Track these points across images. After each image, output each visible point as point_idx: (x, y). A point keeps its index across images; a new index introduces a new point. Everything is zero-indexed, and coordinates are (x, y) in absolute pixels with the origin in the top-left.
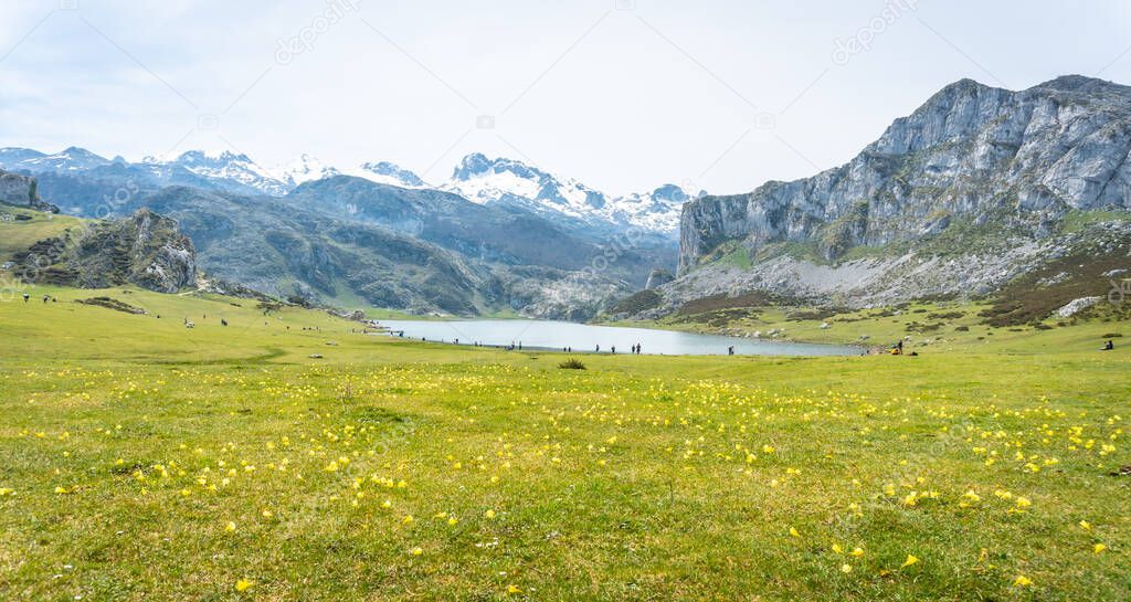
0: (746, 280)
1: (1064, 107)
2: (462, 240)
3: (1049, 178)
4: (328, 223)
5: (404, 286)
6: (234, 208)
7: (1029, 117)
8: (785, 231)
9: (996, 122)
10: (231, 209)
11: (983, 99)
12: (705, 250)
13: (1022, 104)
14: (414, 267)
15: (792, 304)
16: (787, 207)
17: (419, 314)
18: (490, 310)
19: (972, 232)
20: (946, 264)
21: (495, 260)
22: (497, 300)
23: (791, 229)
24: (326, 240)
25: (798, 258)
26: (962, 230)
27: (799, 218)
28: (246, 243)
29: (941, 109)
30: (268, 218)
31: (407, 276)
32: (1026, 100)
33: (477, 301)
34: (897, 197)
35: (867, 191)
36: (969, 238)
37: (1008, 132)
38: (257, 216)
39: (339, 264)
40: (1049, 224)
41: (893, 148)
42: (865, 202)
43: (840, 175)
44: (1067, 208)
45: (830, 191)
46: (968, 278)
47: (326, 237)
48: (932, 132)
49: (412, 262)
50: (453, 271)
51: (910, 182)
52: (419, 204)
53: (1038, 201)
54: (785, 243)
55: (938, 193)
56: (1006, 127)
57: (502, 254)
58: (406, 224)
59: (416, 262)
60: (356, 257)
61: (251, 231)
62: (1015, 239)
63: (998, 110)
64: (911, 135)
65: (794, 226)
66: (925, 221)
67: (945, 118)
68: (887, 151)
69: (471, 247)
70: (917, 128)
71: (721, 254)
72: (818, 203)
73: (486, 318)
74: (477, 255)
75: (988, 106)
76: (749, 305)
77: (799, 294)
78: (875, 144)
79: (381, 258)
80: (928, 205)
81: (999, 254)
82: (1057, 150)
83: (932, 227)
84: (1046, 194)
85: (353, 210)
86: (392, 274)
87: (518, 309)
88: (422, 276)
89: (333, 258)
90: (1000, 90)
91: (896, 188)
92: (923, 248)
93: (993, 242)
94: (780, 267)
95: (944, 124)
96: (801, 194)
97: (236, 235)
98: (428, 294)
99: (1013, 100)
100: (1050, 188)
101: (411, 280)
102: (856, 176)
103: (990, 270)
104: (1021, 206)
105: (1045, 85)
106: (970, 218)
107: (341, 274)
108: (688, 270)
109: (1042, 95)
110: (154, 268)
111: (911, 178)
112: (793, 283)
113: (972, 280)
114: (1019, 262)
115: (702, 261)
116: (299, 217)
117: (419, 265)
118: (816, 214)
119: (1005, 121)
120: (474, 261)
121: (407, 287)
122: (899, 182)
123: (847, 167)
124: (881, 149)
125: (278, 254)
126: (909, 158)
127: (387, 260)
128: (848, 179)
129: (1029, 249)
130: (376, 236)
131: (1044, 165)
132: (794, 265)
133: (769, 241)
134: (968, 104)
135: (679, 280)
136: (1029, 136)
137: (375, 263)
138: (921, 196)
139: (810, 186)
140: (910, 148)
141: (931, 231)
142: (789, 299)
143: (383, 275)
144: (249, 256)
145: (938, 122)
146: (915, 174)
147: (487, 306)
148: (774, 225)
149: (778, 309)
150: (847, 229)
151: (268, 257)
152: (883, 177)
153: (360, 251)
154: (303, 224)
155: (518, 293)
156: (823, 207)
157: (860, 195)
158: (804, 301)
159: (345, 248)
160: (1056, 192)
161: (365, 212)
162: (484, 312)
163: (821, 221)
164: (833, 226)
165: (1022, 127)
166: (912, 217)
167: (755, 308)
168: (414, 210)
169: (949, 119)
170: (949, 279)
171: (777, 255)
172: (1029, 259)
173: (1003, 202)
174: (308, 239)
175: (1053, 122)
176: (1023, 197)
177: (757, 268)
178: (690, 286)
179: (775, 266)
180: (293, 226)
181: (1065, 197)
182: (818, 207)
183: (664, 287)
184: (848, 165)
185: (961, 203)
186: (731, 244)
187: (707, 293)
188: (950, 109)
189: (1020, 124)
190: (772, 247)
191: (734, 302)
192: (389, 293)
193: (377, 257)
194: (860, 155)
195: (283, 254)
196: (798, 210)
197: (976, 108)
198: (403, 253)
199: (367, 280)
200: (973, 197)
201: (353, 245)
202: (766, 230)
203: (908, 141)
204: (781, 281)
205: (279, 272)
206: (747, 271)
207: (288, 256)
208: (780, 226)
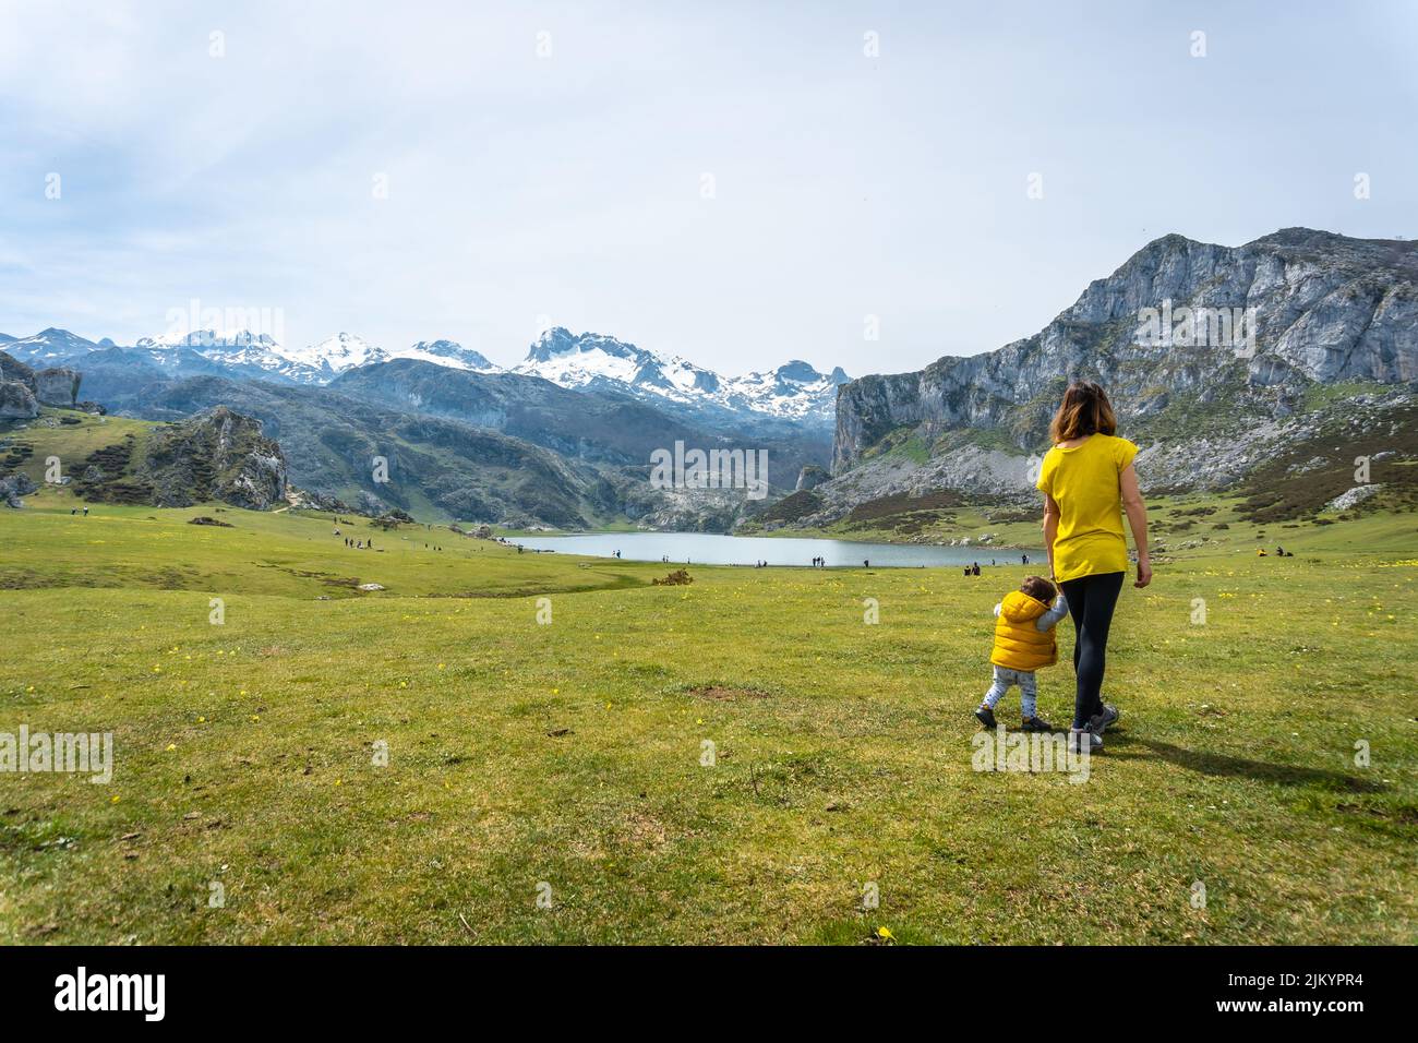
0: (926, 477)
1: (1292, 265)
2: (556, 435)
3: (1282, 347)
4: (395, 418)
5: (494, 494)
6: (277, 402)
7: (1251, 276)
8: (967, 416)
9: (1213, 283)
10: (274, 403)
11: (1195, 257)
12: (869, 441)
13: (1241, 262)
14: (504, 470)
15: (990, 504)
16: (968, 386)
17: (517, 528)
18: (600, 521)
19: (1197, 412)
20: (1172, 451)
21: (597, 459)
22: (609, 509)
23: (974, 413)
24: (393, 439)
25: (988, 449)
26: (1185, 410)
27: (983, 400)
28: (296, 446)
29: (1146, 270)
30: (321, 414)
31: (495, 481)
32: (1246, 257)
33: (584, 511)
34: (1102, 372)
35: (1064, 365)
36: (1195, 419)
37: (1228, 294)
38: (308, 411)
39: (411, 468)
40: (1289, 400)
41: (1092, 316)
42: (1063, 380)
43: (1030, 348)
44: (1307, 382)
45: (1019, 367)
46: (1200, 466)
47: (392, 436)
48: (1137, 296)
49: (502, 465)
50: (553, 473)
51: (1116, 355)
52: (501, 392)
53: (1272, 374)
54: (967, 431)
55: (1150, 367)
56: (1226, 289)
57: (606, 451)
58: (485, 417)
59: (507, 465)
60: (432, 460)
61: (301, 431)
62: (1250, 420)
63: (1214, 269)
64: (1113, 300)
65: (978, 410)
66: (1139, 400)
67: (1152, 280)
68: (1085, 319)
69: (568, 444)
70: (1119, 292)
71: (889, 445)
72: (1005, 382)
73: (597, 532)
74: (575, 453)
75: (1201, 265)
76: (938, 507)
77: (994, 491)
78: (1070, 311)
79: (463, 460)
80: (1139, 381)
81: (1233, 437)
82: (1289, 315)
83: (1147, 407)
84: (1281, 365)
85: (417, 401)
86: (477, 480)
87: (635, 519)
88: (516, 481)
89: (405, 462)
90: (1215, 246)
91: (1099, 362)
92: (1141, 432)
93: (1225, 423)
94: (967, 460)
95: (1150, 287)
96: (984, 372)
97: (285, 436)
98: (525, 504)
99: (1231, 258)
100: (1286, 359)
101: (502, 487)
102: (1051, 349)
103: (1226, 457)
104: (1253, 381)
105: (1264, 240)
106: (1192, 396)
107: (414, 481)
108: (849, 465)
109: (1263, 251)
110: (243, 480)
111: (1117, 351)
112: (984, 477)
113: (1206, 469)
114: (1260, 446)
115: (867, 455)
116: (358, 412)
117: (511, 467)
118: (1004, 395)
119: (1223, 281)
120: (574, 461)
121: (498, 495)
122: (1102, 355)
123: (1037, 338)
124: (1077, 316)
125: (336, 457)
126: (1113, 326)
127: (471, 462)
128: (1040, 354)
129: (1268, 431)
130: (456, 433)
131: (1274, 332)
132: (983, 456)
133: (949, 429)
134: (1177, 263)
135: (841, 478)
136: (1253, 299)
137: (456, 467)
138: (1130, 371)
139: (993, 361)
140: (1112, 315)
141: (1147, 411)
142: (982, 498)
143: (466, 482)
144: (302, 461)
145: (1143, 284)
146: (1121, 345)
147: (598, 517)
148: (954, 410)
149: (974, 511)
150: (1045, 412)
151: (324, 461)
152: (1082, 349)
153: (436, 453)
154: (363, 420)
155: (634, 500)
156: (1011, 386)
157: (1056, 371)
158: (1002, 500)
159: (417, 448)
160: (1292, 362)
161: (431, 403)
162: (594, 525)
163: (1011, 403)
164: (1026, 408)
165: (1244, 288)
166: (1122, 395)
167: (947, 510)
168: (494, 399)
169: (1157, 281)
170: (1178, 468)
171: (962, 444)
172: (1271, 443)
173: (1230, 376)
174: (374, 438)
175: (1280, 282)
176: (1254, 369)
177: (937, 461)
178: (855, 486)
179: (960, 459)
180: (352, 422)
181: (1303, 368)
182: (1006, 387)
183: (823, 487)
184: (1038, 335)
185: (1180, 378)
186: (901, 433)
187: (879, 493)
188: (1157, 269)
189: (1241, 284)
190: (953, 436)
191: (918, 503)
192: (476, 503)
193: (457, 459)
194: (1053, 323)
195: (343, 457)
196: (981, 390)
197: (1187, 267)
198: (490, 453)
199: (448, 488)
200: (1193, 371)
201: (426, 445)
202: (945, 416)
203: (1109, 307)
204: (970, 477)
205: (339, 480)
206: (924, 465)
207: (350, 461)
208: (961, 409)
